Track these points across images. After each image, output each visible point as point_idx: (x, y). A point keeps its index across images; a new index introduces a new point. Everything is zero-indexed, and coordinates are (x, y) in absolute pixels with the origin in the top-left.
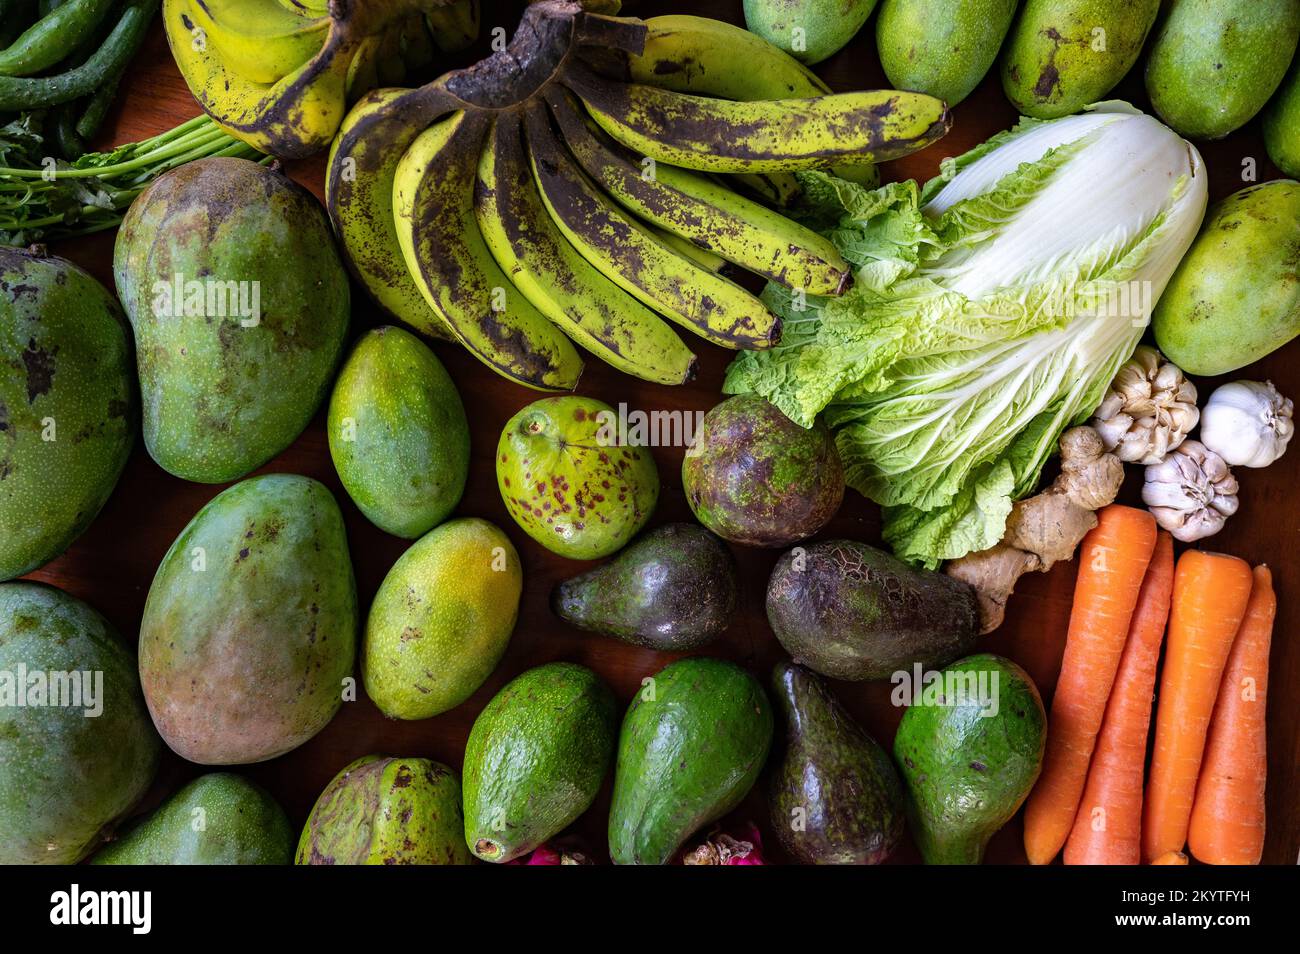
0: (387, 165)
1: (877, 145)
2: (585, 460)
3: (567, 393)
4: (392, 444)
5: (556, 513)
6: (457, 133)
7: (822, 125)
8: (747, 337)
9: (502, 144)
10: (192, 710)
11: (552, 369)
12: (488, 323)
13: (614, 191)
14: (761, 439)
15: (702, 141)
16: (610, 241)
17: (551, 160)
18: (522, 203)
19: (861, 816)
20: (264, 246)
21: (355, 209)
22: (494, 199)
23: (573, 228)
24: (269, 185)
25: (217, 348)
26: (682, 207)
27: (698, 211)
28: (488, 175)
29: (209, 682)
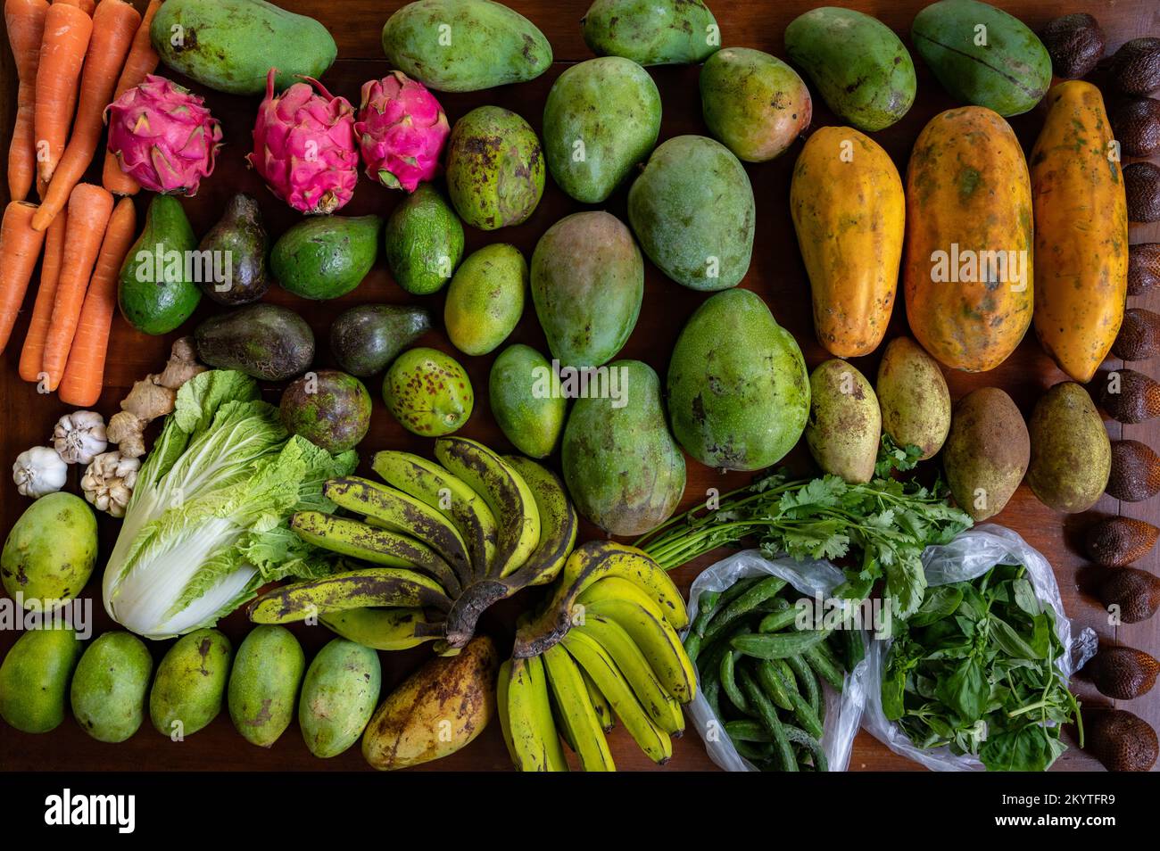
0: (542, 545)
1: (285, 595)
2: (420, 405)
3: (440, 438)
4: (523, 397)
5: (431, 374)
6: (503, 567)
7: (316, 600)
8: (340, 484)
9: (483, 565)
10: (599, 244)
11: (449, 450)
12: (483, 468)
13: (427, 550)
14: (327, 430)
15: (379, 583)
16: (424, 523)
17: (459, 560)
18: (471, 536)
20: (598, 493)
21: (560, 519)
22: (485, 535)
23: (445, 527)
24: (603, 524)
25: (615, 435)
26: (388, 547)
27: (379, 546)
28: (489, 548)
29: (591, 261)
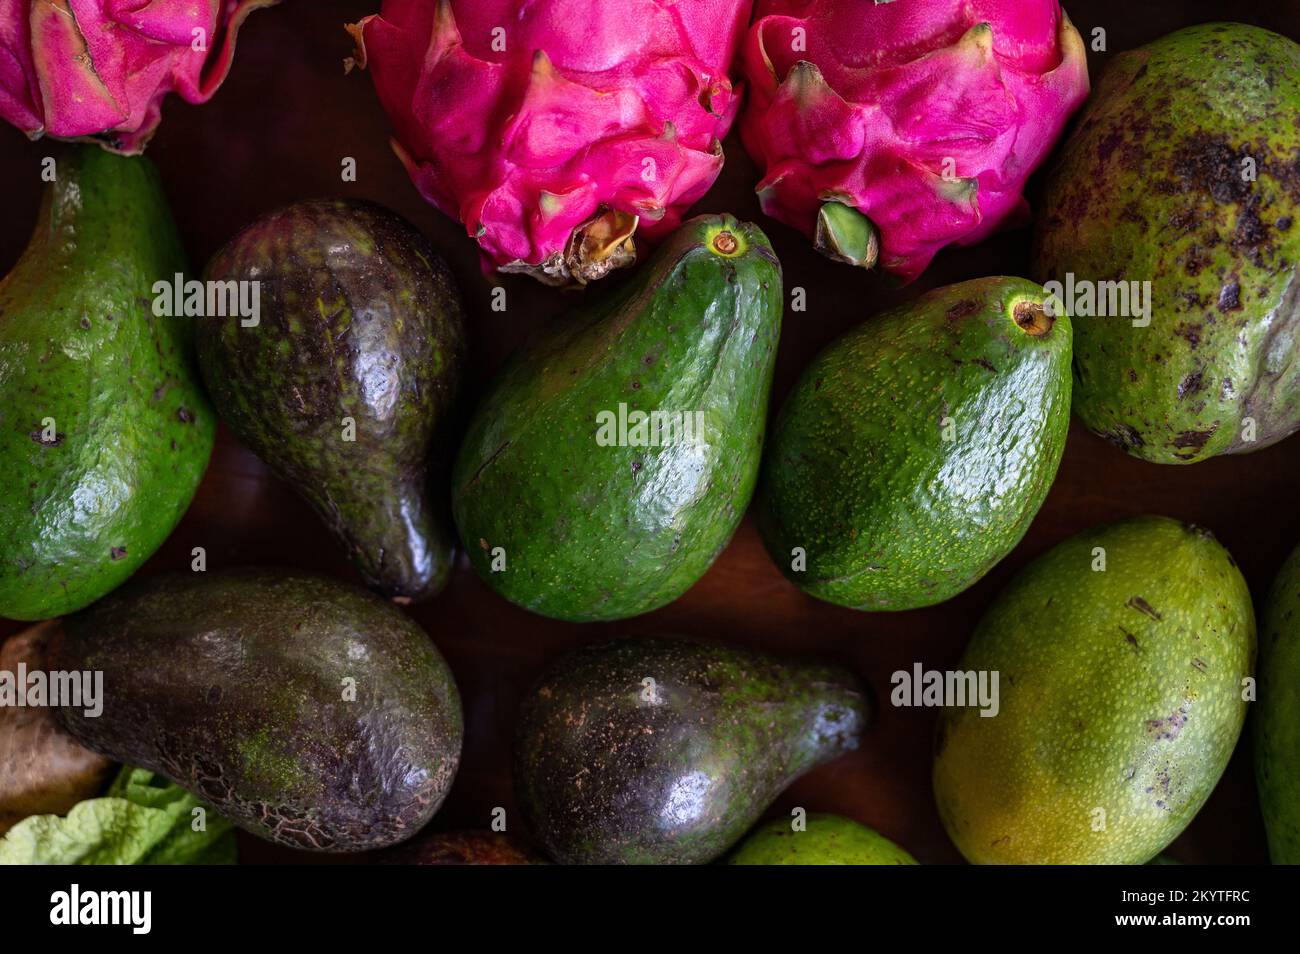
19: (283, 347)
